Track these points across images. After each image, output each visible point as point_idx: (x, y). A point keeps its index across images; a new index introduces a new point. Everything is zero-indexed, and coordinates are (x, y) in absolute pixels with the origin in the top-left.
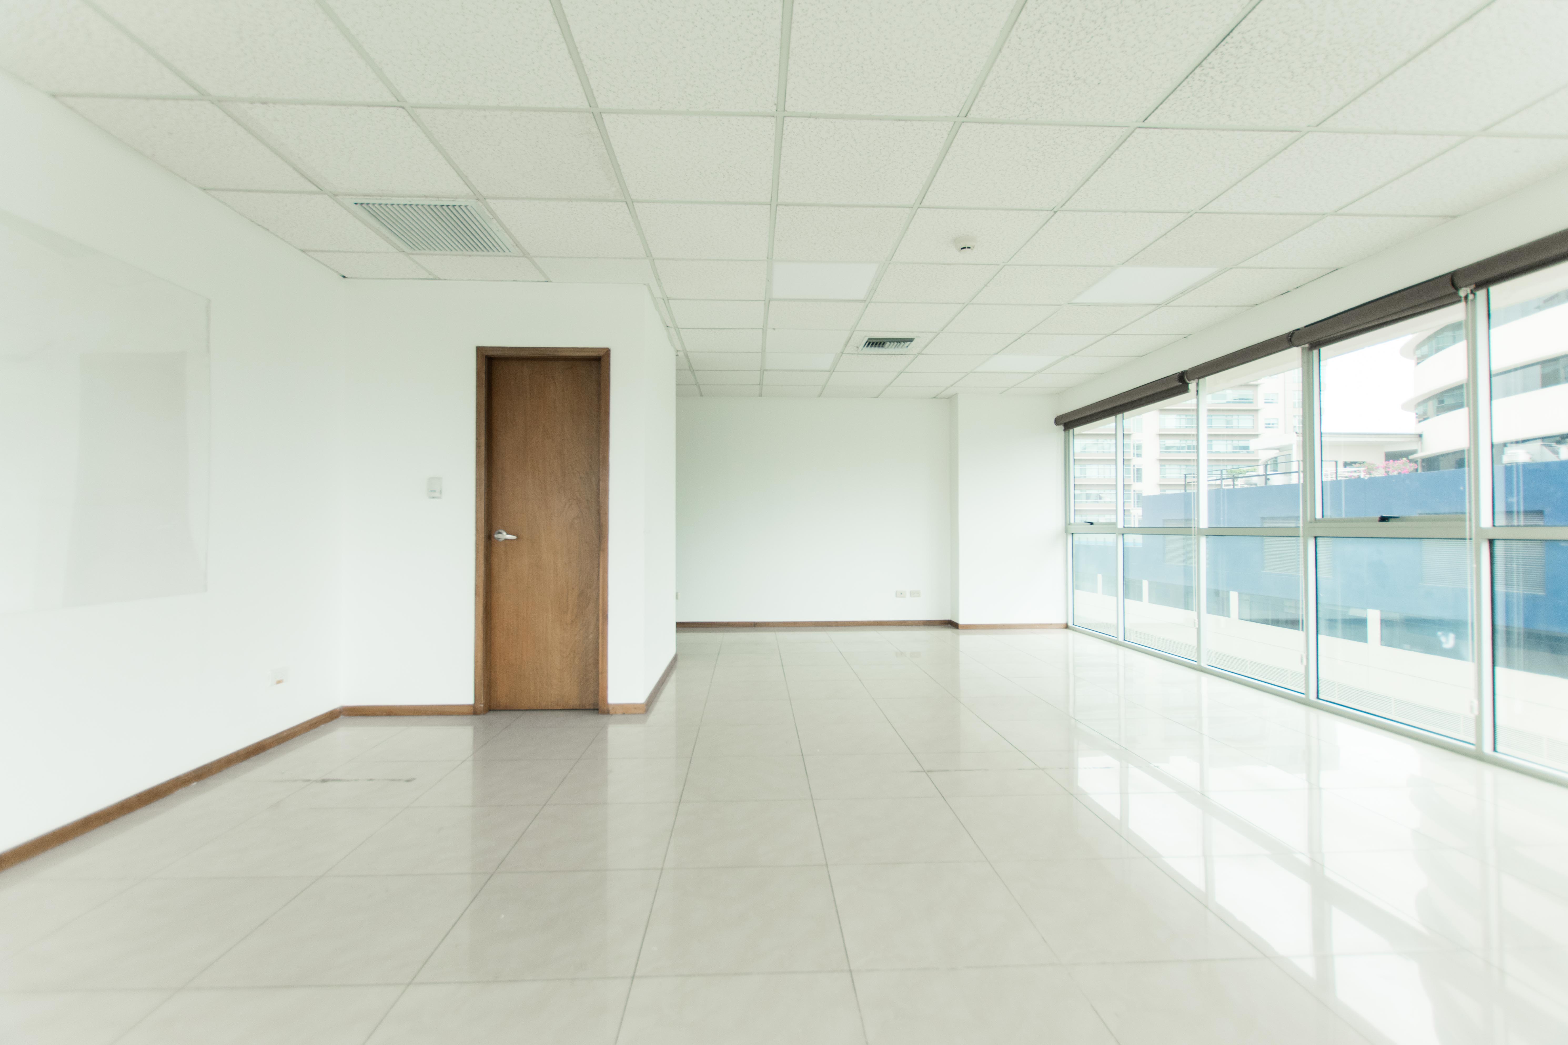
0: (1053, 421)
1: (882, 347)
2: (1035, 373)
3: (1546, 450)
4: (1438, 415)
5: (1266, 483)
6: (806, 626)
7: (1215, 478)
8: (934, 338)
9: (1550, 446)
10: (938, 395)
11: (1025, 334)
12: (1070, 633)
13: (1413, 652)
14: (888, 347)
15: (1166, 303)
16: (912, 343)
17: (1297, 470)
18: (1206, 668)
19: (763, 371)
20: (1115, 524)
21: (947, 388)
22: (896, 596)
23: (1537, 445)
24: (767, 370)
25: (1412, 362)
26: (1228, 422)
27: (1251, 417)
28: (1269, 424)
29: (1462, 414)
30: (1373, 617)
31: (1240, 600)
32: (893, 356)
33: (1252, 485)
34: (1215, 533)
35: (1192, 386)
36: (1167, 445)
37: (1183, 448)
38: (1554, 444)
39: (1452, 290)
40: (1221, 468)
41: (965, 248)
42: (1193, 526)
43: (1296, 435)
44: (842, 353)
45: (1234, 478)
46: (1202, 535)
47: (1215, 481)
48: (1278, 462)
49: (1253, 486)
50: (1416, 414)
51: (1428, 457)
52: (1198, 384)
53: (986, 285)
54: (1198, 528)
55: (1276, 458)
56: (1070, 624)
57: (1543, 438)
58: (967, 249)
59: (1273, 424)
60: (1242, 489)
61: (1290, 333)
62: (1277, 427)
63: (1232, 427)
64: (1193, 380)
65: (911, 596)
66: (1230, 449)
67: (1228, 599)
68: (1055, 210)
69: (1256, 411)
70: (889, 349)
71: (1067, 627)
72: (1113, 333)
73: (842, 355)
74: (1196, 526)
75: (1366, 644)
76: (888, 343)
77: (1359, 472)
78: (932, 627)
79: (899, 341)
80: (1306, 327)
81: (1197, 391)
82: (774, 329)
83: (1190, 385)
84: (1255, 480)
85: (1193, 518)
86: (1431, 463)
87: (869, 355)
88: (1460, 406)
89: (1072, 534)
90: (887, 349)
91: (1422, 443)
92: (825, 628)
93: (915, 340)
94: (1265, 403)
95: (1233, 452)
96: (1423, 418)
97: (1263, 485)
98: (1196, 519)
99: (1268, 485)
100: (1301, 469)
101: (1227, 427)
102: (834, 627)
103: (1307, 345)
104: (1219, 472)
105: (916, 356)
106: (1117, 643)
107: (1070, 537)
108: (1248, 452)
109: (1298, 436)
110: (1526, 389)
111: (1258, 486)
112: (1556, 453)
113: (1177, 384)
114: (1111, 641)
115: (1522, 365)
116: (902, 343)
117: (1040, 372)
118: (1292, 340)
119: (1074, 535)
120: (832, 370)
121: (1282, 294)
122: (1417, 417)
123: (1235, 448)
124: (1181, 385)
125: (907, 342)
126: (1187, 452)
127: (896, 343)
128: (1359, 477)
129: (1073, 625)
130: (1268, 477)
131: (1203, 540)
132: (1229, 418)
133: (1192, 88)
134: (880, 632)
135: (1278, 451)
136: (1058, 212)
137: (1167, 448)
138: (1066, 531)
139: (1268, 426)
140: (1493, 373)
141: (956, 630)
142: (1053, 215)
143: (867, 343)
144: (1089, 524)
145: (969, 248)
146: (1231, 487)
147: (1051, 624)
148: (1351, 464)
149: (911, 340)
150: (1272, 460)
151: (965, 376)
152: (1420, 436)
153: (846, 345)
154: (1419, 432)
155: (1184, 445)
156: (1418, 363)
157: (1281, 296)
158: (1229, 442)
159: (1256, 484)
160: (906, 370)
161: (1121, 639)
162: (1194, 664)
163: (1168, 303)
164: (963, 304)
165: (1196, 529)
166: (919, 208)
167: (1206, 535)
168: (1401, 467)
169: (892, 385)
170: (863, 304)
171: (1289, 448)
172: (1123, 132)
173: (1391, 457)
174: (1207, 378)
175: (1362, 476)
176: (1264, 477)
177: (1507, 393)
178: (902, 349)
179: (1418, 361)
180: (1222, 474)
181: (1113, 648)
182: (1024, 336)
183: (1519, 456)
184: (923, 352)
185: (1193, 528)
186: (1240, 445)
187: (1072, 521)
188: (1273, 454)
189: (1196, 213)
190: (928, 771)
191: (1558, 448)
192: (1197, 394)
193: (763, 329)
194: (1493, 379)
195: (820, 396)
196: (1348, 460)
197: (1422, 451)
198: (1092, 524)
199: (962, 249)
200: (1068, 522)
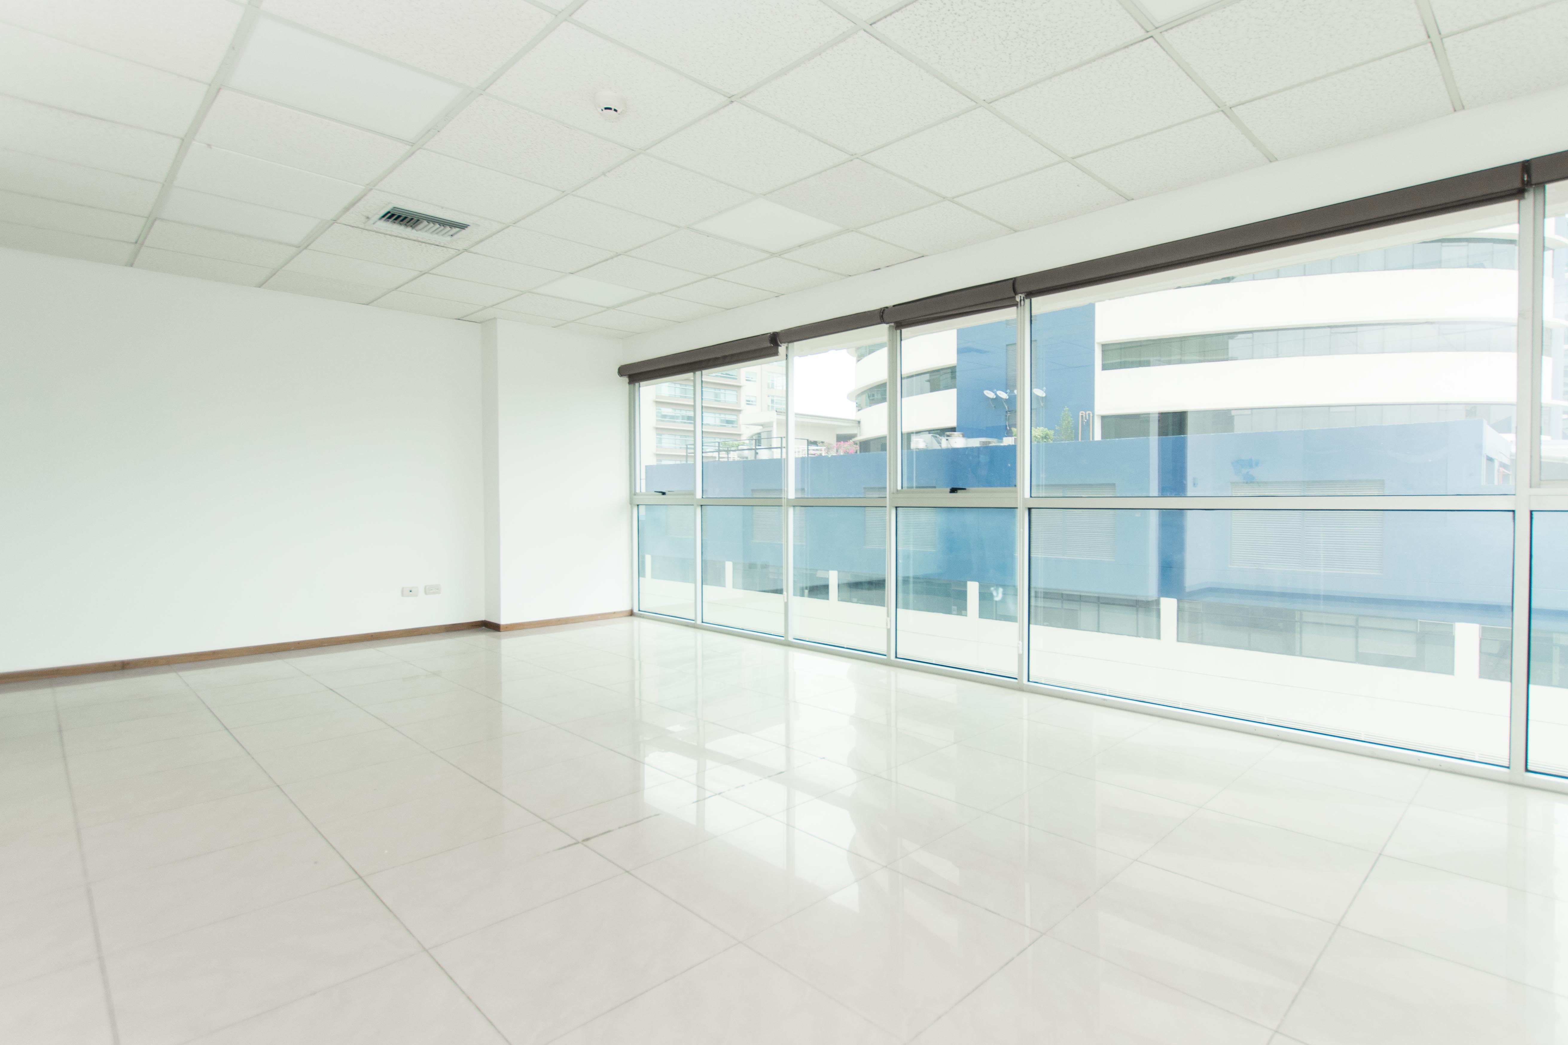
0: (617, 371)
1: (413, 227)
2: (608, 308)
3: (934, 440)
4: (870, 406)
5: (755, 457)
6: (238, 656)
7: (713, 450)
8: (498, 232)
9: (936, 437)
10: (463, 317)
11: (620, 255)
12: (635, 621)
13: (859, 604)
14: (420, 230)
15: (780, 254)
16: (463, 232)
17: (780, 446)
18: (792, 642)
19: (152, 220)
20: (693, 493)
21: (485, 308)
22: (403, 595)
23: (929, 436)
24: (162, 220)
25: (854, 359)
26: (716, 395)
27: (735, 393)
28: (749, 401)
29: (884, 407)
30: (833, 579)
31: (734, 569)
32: (424, 244)
33: (743, 458)
34: (800, 504)
35: (782, 349)
36: (663, 413)
37: (677, 417)
38: (938, 436)
39: (1013, 295)
40: (718, 440)
41: (610, 109)
42: (783, 497)
43: (776, 413)
44: (335, 221)
45: (728, 451)
46: (790, 506)
47: (712, 453)
48: (762, 437)
49: (745, 459)
50: (857, 403)
51: (864, 440)
52: (787, 348)
53: (604, 174)
54: (787, 499)
55: (759, 434)
56: (636, 610)
57: (930, 431)
58: (612, 112)
59: (752, 402)
60: (734, 462)
61: (881, 309)
62: (755, 405)
63: (719, 401)
64: (784, 343)
65: (426, 593)
66: (718, 422)
67: (724, 569)
68: (732, 99)
69: (739, 387)
70: (422, 233)
71: (632, 614)
72: (714, 276)
73: (332, 224)
74: (786, 497)
75: (828, 601)
76: (425, 223)
77: (821, 450)
78: (458, 633)
79: (444, 223)
80: (894, 306)
81: (787, 355)
82: (209, 146)
83: (780, 348)
84: (746, 453)
85: (783, 488)
86: (865, 446)
87: (382, 235)
88: (884, 400)
89: (638, 505)
90: (419, 232)
91: (860, 429)
92: (277, 654)
93: (467, 230)
94: (747, 380)
95: (721, 426)
96: (860, 408)
97: (753, 458)
98: (786, 489)
99: (757, 458)
100: (784, 445)
101: (716, 401)
102: (293, 651)
103: (893, 324)
104: (717, 444)
105: (459, 253)
106: (695, 627)
107: (635, 509)
108: (733, 427)
109: (777, 414)
110: (921, 392)
111: (749, 459)
112: (939, 443)
113: (768, 344)
114: (687, 625)
115: (917, 373)
116: (448, 228)
117: (614, 307)
118: (884, 316)
119: (640, 506)
120: (304, 246)
121: (874, 270)
122: (857, 406)
123: (722, 421)
124: (771, 346)
125: (455, 227)
126: (681, 422)
127: (437, 226)
128: (821, 455)
129: (639, 610)
130: (757, 451)
131: (791, 511)
132: (717, 391)
133: (931, 7)
134: (381, 649)
135: (761, 427)
136: (735, 103)
137: (664, 416)
138: (631, 503)
139: (749, 402)
140: (903, 376)
141: (497, 633)
142: (728, 105)
143: (389, 215)
144: (661, 494)
145: (615, 110)
146: (726, 460)
147: (614, 613)
148: (815, 443)
149: (463, 227)
150: (757, 436)
151: (518, 296)
152: (859, 422)
153: (347, 209)
154: (858, 419)
155: (679, 415)
156: (858, 361)
157: (873, 272)
158: (718, 415)
159: (747, 458)
160: (430, 272)
161: (699, 622)
162: (781, 640)
163: (782, 254)
164: (563, 192)
165: (786, 499)
166: (565, 20)
167: (794, 506)
168: (849, 447)
169: (399, 289)
170: (408, 147)
171: (770, 425)
172: (848, 27)
173: (842, 438)
174: (795, 343)
175: (823, 455)
176: (753, 451)
177: (911, 394)
178: (443, 237)
179: (859, 359)
180: (719, 447)
181: (691, 632)
182: (619, 257)
183: (919, 443)
184: (472, 249)
185: (783, 499)
186: (727, 419)
187: (638, 491)
188: (758, 429)
189: (857, 158)
190: (584, 840)
191: (941, 440)
192: (787, 359)
193: (183, 140)
194: (903, 381)
195: (260, 285)
196: (812, 439)
197: (860, 436)
198: (664, 494)
199: (606, 109)
200: (633, 492)
